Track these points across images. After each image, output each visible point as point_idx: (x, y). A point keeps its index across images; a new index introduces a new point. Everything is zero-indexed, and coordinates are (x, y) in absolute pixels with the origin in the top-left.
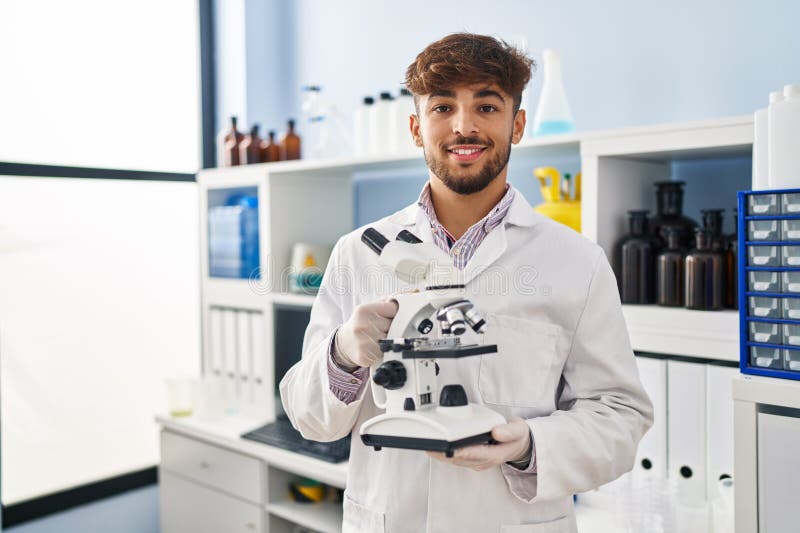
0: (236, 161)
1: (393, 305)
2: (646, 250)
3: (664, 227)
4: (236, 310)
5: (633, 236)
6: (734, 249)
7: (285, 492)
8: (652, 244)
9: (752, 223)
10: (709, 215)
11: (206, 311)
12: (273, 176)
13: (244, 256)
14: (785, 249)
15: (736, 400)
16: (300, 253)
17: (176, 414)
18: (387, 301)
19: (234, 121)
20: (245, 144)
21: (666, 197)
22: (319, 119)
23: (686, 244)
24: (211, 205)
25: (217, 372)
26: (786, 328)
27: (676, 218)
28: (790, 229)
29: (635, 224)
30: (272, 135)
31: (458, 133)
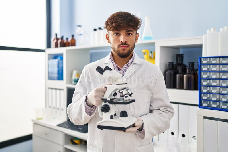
0: (56, 46)
1: (105, 88)
2: (173, 73)
3: (178, 67)
4: (56, 89)
5: (169, 69)
6: (197, 73)
7: (70, 141)
8: (175, 72)
9: (202, 66)
10: (190, 64)
11: (47, 89)
12: (67, 51)
13: (58, 74)
14: (211, 73)
15: (197, 115)
16: (75, 73)
17: (38, 119)
18: (104, 87)
19: (56, 35)
20: (59, 41)
21: (179, 58)
22: (81, 35)
23: (184, 72)
24: (49, 59)
25: (50, 107)
26: (211, 95)
27: (181, 64)
28: (213, 68)
29: (170, 66)
30: (67, 39)
31: (122, 42)
